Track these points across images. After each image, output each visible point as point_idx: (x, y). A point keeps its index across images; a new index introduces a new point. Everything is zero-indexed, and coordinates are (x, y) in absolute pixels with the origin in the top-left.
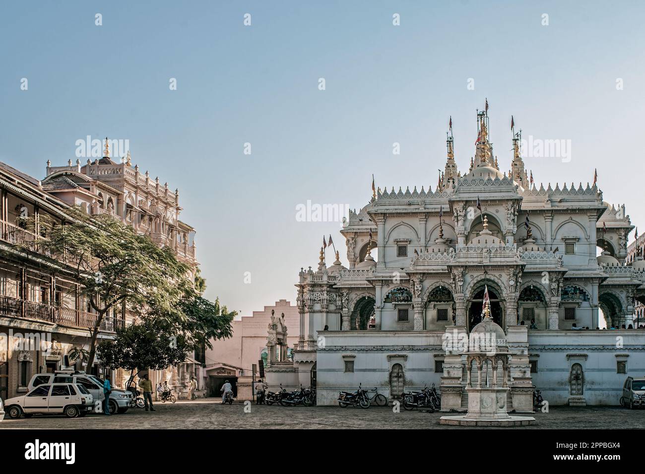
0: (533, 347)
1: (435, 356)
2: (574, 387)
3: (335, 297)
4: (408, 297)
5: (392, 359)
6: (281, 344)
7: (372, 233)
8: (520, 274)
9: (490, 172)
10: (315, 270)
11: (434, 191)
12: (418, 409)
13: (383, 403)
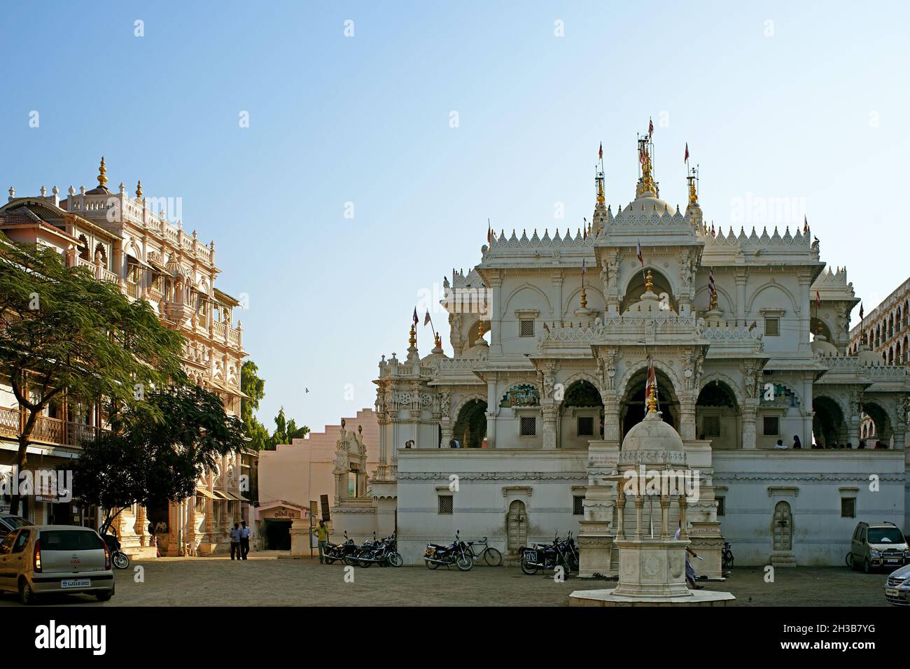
0: (720, 476)
1: (574, 489)
2: (778, 538)
3: (430, 399)
4: (534, 399)
5: (509, 492)
6: (356, 471)
8: (701, 361)
10: (402, 359)
11: (574, 236)
12: (545, 571)
13: (497, 562)
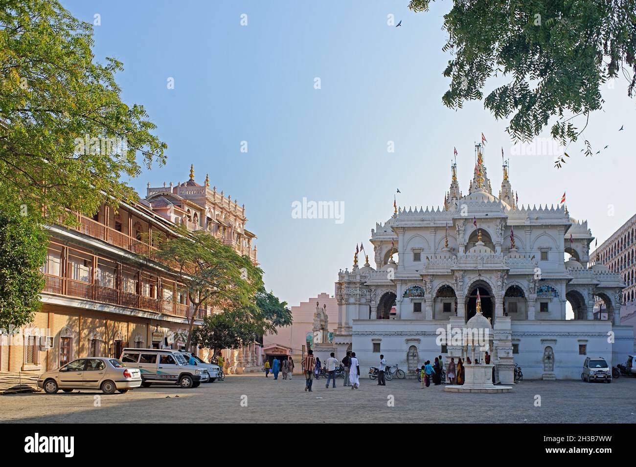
0: (516, 334)
2: (547, 365)
3: (365, 292)
4: (421, 293)
5: (409, 342)
6: (323, 329)
7: (393, 242)
8: (506, 277)
9: (483, 196)
10: (350, 270)
11: (441, 210)
13: (403, 377)
